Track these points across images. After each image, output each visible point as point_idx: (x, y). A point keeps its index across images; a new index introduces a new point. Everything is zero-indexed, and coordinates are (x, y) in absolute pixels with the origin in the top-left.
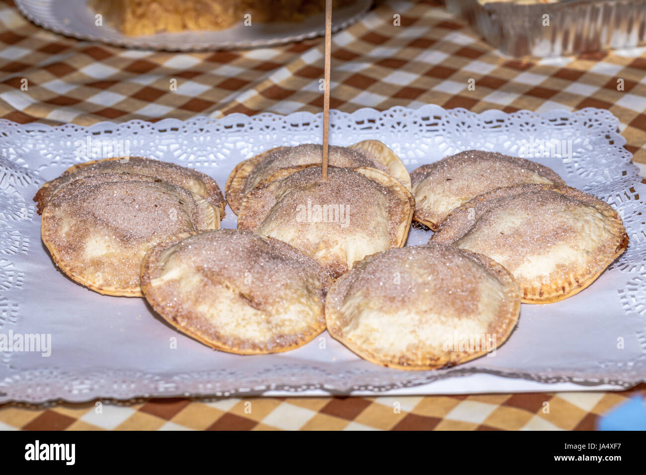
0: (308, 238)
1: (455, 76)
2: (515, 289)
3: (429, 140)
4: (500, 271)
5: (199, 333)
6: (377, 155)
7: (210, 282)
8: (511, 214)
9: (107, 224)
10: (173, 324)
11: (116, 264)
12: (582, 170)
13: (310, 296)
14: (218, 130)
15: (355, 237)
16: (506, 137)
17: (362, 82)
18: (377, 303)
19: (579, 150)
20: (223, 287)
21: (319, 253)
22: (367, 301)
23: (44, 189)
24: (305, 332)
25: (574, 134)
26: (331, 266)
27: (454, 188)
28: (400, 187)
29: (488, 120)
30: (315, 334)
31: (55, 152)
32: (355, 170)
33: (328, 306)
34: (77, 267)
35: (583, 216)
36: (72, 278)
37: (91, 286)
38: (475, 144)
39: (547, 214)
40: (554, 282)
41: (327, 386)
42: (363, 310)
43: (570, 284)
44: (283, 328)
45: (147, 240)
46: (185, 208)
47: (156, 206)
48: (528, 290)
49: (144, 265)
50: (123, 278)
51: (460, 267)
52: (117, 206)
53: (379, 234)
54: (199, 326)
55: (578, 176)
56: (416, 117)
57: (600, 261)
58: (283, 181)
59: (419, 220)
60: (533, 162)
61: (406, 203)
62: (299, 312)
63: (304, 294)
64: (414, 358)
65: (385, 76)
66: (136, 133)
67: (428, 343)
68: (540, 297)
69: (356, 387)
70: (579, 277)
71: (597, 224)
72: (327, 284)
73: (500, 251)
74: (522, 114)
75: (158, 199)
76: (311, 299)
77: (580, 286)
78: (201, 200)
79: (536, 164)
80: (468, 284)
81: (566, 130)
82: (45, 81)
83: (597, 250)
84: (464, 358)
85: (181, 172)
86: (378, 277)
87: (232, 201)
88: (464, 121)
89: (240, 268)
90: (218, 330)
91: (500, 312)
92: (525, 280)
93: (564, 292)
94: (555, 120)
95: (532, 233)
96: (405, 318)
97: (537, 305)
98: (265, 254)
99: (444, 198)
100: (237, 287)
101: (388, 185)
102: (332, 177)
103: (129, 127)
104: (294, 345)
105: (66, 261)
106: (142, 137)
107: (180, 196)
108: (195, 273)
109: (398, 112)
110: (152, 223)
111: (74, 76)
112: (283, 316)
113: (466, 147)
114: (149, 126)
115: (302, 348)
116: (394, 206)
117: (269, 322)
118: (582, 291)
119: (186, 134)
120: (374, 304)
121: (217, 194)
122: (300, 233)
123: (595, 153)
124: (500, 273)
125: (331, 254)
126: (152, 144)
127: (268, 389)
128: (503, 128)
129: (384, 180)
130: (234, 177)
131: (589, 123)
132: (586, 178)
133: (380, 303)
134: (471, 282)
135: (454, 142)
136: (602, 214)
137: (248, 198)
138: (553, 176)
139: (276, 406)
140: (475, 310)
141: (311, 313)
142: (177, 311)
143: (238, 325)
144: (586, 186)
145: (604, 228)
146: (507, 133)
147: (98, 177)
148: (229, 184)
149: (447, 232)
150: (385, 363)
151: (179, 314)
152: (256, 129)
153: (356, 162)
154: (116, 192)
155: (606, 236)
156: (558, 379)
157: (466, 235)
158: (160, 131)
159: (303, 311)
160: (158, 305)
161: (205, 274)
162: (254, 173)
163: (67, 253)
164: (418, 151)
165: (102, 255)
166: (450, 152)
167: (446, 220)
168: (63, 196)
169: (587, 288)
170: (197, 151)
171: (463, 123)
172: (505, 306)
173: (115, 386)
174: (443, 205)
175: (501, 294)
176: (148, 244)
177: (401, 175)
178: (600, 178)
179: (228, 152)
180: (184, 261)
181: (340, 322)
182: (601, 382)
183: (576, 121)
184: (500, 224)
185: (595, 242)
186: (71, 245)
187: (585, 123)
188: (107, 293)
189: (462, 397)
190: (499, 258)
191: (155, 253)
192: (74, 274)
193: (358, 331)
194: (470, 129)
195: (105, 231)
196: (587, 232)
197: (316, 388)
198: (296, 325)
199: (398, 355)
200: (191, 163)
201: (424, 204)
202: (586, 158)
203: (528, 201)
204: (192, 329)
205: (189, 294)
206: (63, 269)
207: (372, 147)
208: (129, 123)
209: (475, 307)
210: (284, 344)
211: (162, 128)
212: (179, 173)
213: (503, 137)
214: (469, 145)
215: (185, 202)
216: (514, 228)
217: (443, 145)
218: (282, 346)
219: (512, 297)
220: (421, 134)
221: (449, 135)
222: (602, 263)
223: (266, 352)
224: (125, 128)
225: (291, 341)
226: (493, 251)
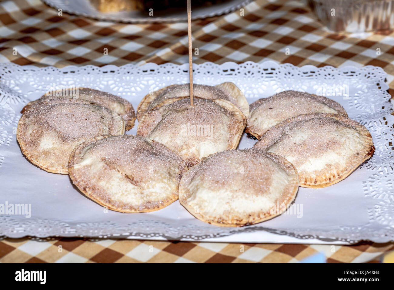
0: (177, 142)
1: (294, 43)
2: (296, 178)
3: (267, 83)
4: (289, 167)
5: (98, 199)
6: (231, 91)
7: (108, 167)
8: (302, 132)
9: (55, 130)
10: (83, 192)
11: (58, 154)
12: (358, 105)
13: (170, 178)
14: (138, 73)
15: (205, 142)
16: (315, 82)
17: (236, 45)
18: (208, 184)
19: (360, 92)
20: (116, 171)
21: (183, 151)
22: (202, 183)
23: (28, 106)
24: (164, 200)
25: (358, 82)
26: (189, 160)
27: (273, 113)
28: (239, 112)
29: (305, 71)
30: (170, 201)
31: (39, 84)
32: (214, 101)
33: (181, 185)
34: (35, 155)
35: (346, 134)
36: (31, 161)
37: (41, 166)
38: (296, 86)
39: (323, 132)
40: (324, 175)
41: (166, 235)
42: (199, 188)
43: (334, 176)
44: (151, 197)
45: (77, 140)
46: (104, 121)
47: (86, 119)
48: (308, 179)
49: (72, 155)
50: (61, 162)
51: (261, 164)
52: (62, 119)
53: (220, 141)
54: (98, 194)
55: (356, 108)
56: (260, 68)
57: (354, 163)
58: (168, 106)
59: (251, 133)
60: (328, 99)
61: (241, 122)
62: (162, 188)
63: (166, 177)
64: (227, 219)
65: (251, 41)
66: (89, 73)
67: (236, 210)
68: (315, 183)
69: (184, 236)
70: (340, 172)
71: (354, 140)
72: (184, 171)
73: (292, 154)
74: (327, 68)
75: (88, 115)
76: (170, 180)
77: (340, 178)
78: (117, 116)
79: (330, 100)
80: (265, 174)
81: (353, 79)
82: (44, 39)
83: (352, 156)
84: (258, 220)
85: (110, 98)
86: (211, 168)
87: (139, 117)
88: (290, 72)
89: (128, 159)
90: (110, 197)
91: (284, 193)
92: (306, 173)
93: (330, 181)
94: (347, 73)
95: (313, 144)
96: (224, 194)
97: (313, 189)
98: (145, 151)
99: (267, 120)
100: (124, 171)
101: (232, 110)
102: (197, 105)
103: (85, 70)
104: (156, 208)
105: (29, 151)
106: (92, 76)
107: (103, 113)
108: (100, 162)
109: (249, 65)
110: (82, 129)
111: (63, 37)
112: (152, 190)
113: (290, 88)
114: (97, 69)
115: (162, 210)
116: (233, 123)
117: (142, 193)
118: (341, 181)
119: (119, 75)
120: (206, 185)
121: (131, 113)
122: (172, 138)
123: (369, 94)
124: (289, 168)
125: (190, 152)
126: (98, 80)
127: (131, 234)
128: (314, 77)
129: (230, 108)
130: (144, 102)
131: (368, 75)
132: (360, 110)
133: (210, 184)
134: (267, 174)
135: (282, 85)
136: (359, 133)
137: (146, 116)
138: (339, 108)
139: (137, 245)
140: (267, 191)
141: (170, 189)
142: (87, 185)
143: (123, 194)
144: (359, 115)
145: (359, 142)
146: (316, 80)
147: (56, 100)
148: (140, 106)
149: (265, 141)
150: (209, 222)
151: (87, 187)
152: (162, 73)
153: (215, 96)
154: (63, 110)
155: (360, 147)
156: (310, 237)
157: (275, 143)
158: (104, 72)
159: (165, 187)
160: (76, 180)
161: (106, 163)
162: (155, 100)
163: (30, 146)
164: (259, 89)
165: (50, 149)
166: (278, 91)
167: (265, 133)
168: (33, 111)
169: (344, 179)
170: (124, 85)
171: (289, 73)
172: (288, 189)
173: (40, 229)
174: (266, 124)
175: (286, 182)
176: (78, 142)
177: (244, 104)
178: (368, 110)
179: (143, 86)
180: (94, 154)
181: (187, 195)
182: (337, 240)
183: (360, 74)
184: (294, 138)
185: (352, 151)
186: (33, 141)
187: (366, 75)
188: (51, 171)
189: (252, 245)
190: (290, 159)
191: (79, 148)
192: (32, 159)
193: (195, 201)
194: (293, 77)
195: (53, 134)
196: (348, 145)
197: (160, 236)
198: (159, 196)
199: (218, 217)
200: (120, 92)
201: (255, 123)
202: (363, 97)
203: (314, 124)
204: (94, 196)
205: (95, 174)
206: (26, 156)
207: (229, 86)
208: (85, 67)
209: (267, 189)
210: (150, 207)
211: (105, 71)
212: (108, 99)
213: (313, 82)
214: (291, 87)
215: (105, 118)
216: (303, 140)
217: (276, 87)
218: (149, 208)
219: (293, 183)
220: (262, 79)
221: (280, 80)
222: (355, 164)
223: (138, 212)
224: (83, 70)
225: (155, 206)
226: (288, 154)
